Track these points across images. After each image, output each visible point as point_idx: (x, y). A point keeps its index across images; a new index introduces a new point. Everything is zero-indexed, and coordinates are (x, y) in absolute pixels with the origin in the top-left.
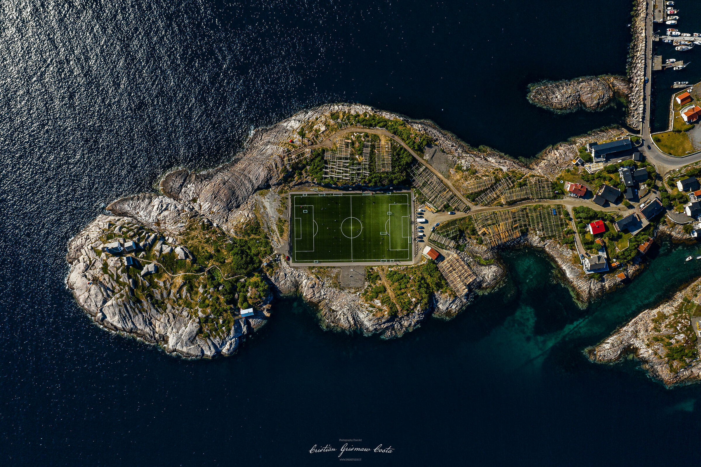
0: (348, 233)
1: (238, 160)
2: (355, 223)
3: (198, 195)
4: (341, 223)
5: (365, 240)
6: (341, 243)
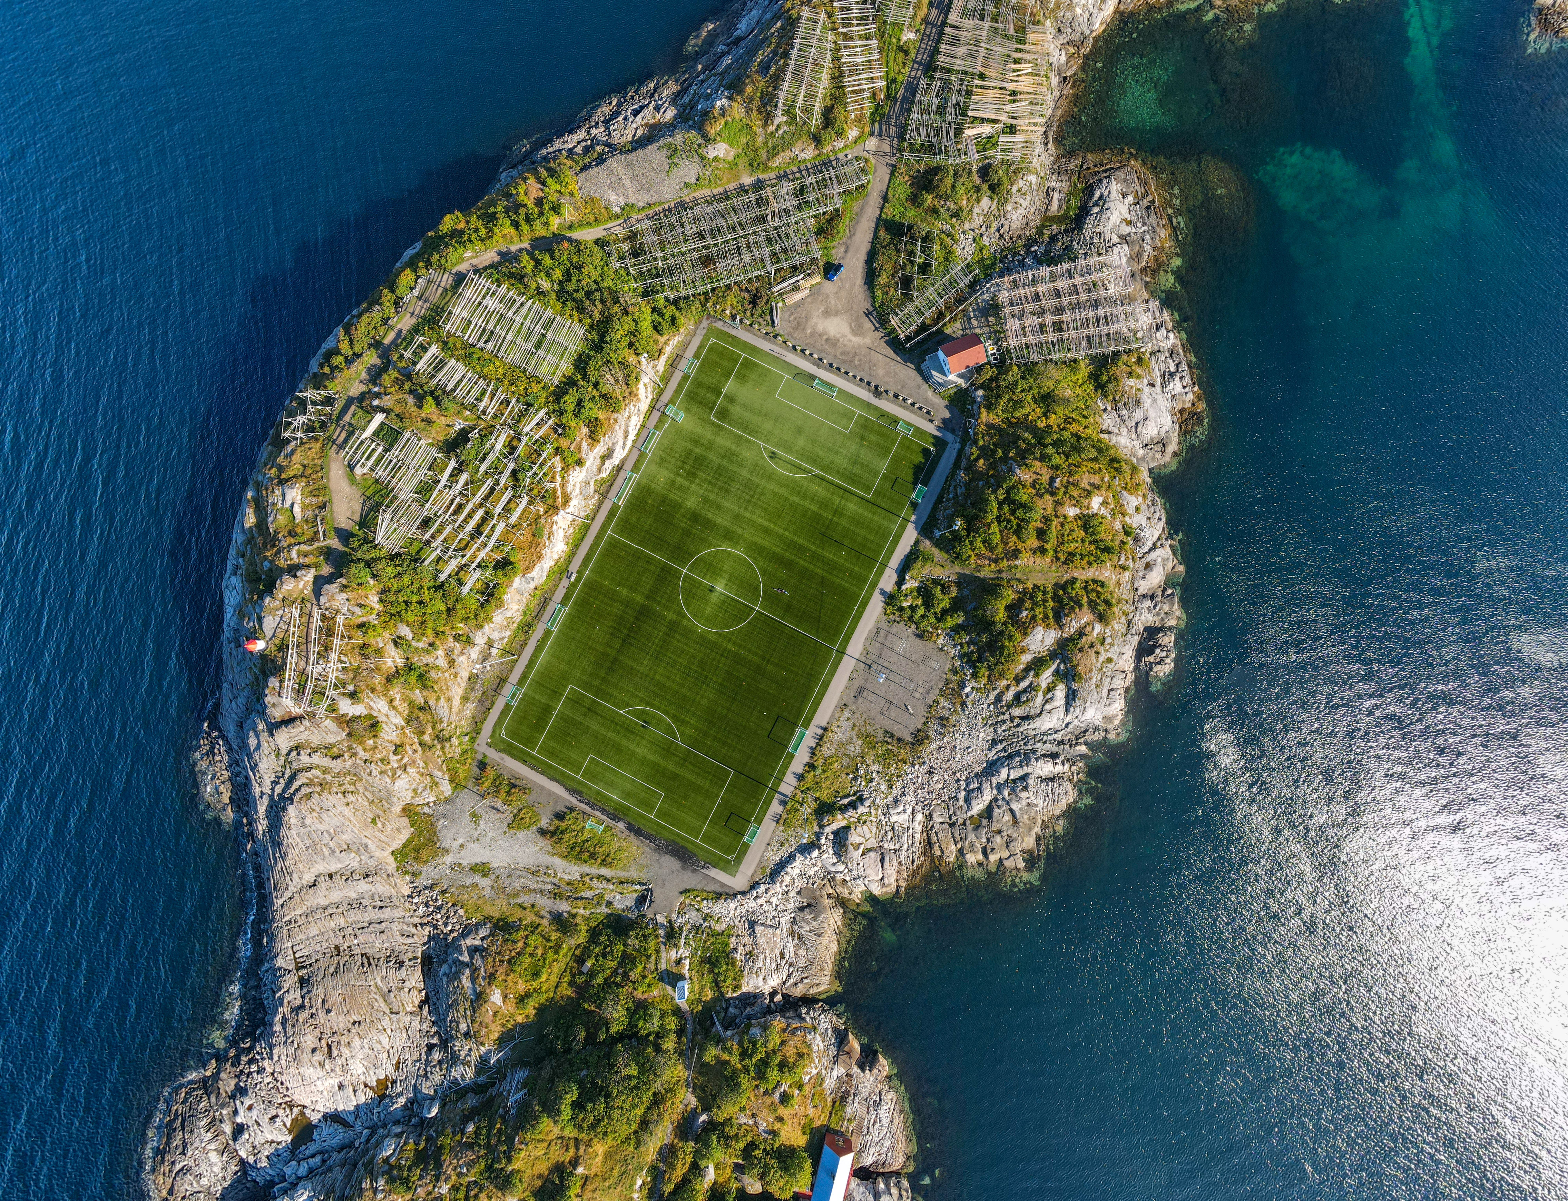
0: (733, 612)
2: (710, 567)
3: (291, 1105)
4: (684, 616)
5: (789, 565)
6: (755, 654)
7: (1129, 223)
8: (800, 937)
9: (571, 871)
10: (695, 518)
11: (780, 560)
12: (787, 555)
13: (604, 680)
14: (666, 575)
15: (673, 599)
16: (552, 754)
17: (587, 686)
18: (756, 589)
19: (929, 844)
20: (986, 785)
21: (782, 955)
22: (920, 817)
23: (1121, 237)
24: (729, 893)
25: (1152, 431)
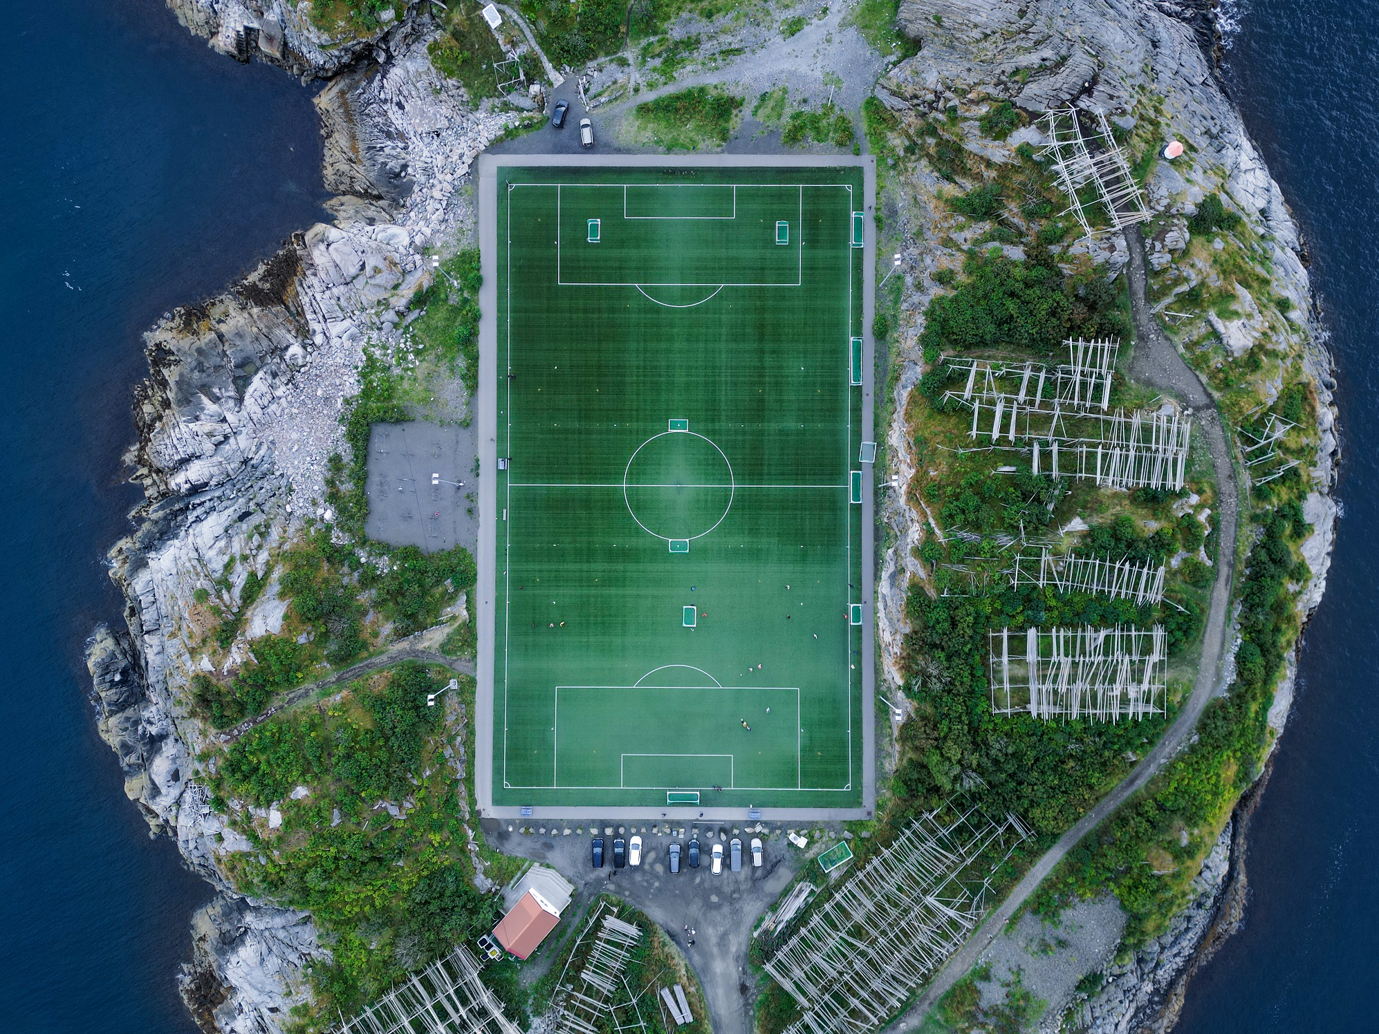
0: (650, 467)
2: (706, 505)
4: (707, 433)
5: (612, 555)
6: (600, 432)
8: (389, 135)
9: (689, 77)
10: (754, 555)
11: (626, 555)
12: (620, 567)
13: (762, 310)
14: (753, 468)
15: (730, 447)
16: (779, 196)
17: (780, 295)
18: (638, 508)
19: (293, 313)
20: (258, 414)
21: (400, 106)
22: (319, 339)
24: (496, 146)
25: (247, 952)
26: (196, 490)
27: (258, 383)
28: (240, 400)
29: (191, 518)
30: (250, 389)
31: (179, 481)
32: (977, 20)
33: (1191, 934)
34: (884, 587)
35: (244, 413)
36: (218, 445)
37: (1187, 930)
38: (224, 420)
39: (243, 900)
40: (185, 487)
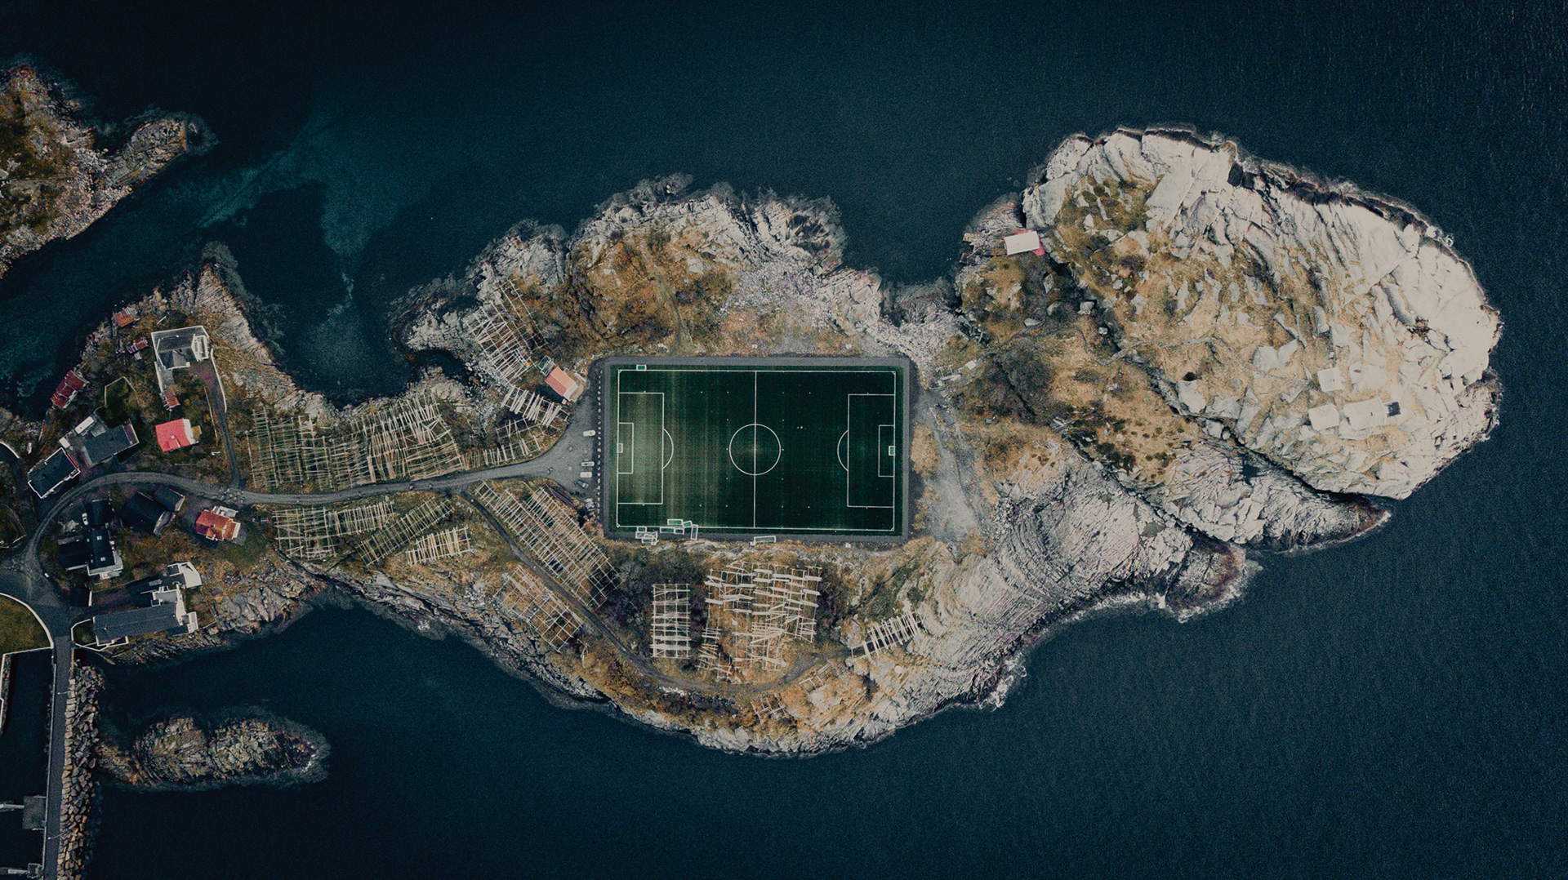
0: (764, 437)
1: (1036, 628)
2: (746, 462)
3: (1142, 543)
4: (780, 462)
5: (723, 419)
6: (780, 414)
7: (430, 322)
8: (921, 314)
10: (722, 484)
11: (723, 425)
12: (718, 423)
13: (836, 488)
14: (763, 484)
15: (774, 473)
16: (889, 497)
17: (843, 497)
18: (745, 430)
19: (838, 269)
20: (790, 254)
21: (935, 320)
22: (825, 281)
23: (439, 322)
24: (913, 366)
25: (546, 254)
26: (754, 226)
27: (804, 253)
28: (796, 245)
29: (741, 224)
30: (801, 250)
31: (758, 218)
32: (962, 586)
33: (552, 679)
34: (708, 543)
35: (790, 247)
36: (775, 237)
37: (554, 677)
38: (787, 238)
39: (568, 251)
40: (756, 221)
